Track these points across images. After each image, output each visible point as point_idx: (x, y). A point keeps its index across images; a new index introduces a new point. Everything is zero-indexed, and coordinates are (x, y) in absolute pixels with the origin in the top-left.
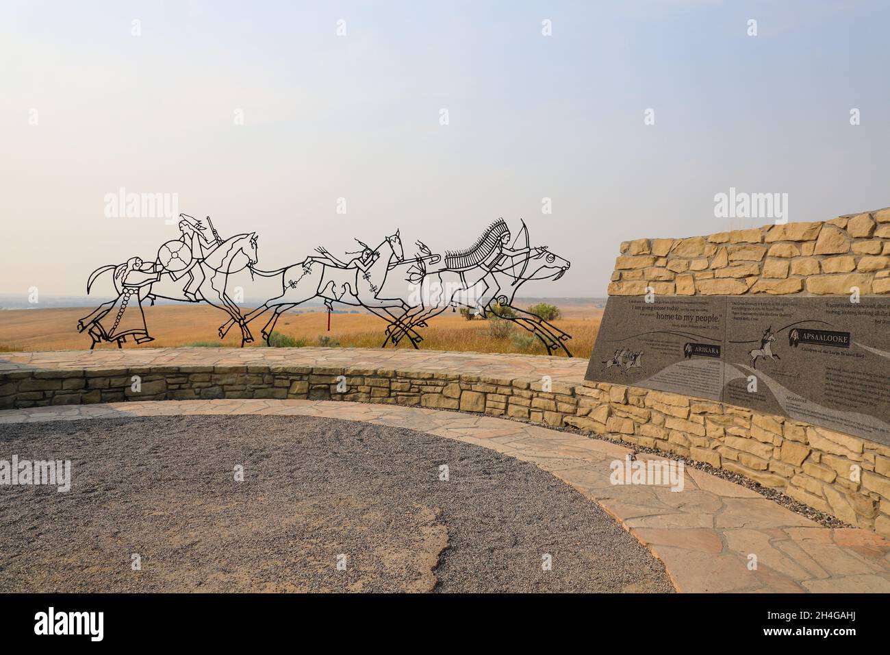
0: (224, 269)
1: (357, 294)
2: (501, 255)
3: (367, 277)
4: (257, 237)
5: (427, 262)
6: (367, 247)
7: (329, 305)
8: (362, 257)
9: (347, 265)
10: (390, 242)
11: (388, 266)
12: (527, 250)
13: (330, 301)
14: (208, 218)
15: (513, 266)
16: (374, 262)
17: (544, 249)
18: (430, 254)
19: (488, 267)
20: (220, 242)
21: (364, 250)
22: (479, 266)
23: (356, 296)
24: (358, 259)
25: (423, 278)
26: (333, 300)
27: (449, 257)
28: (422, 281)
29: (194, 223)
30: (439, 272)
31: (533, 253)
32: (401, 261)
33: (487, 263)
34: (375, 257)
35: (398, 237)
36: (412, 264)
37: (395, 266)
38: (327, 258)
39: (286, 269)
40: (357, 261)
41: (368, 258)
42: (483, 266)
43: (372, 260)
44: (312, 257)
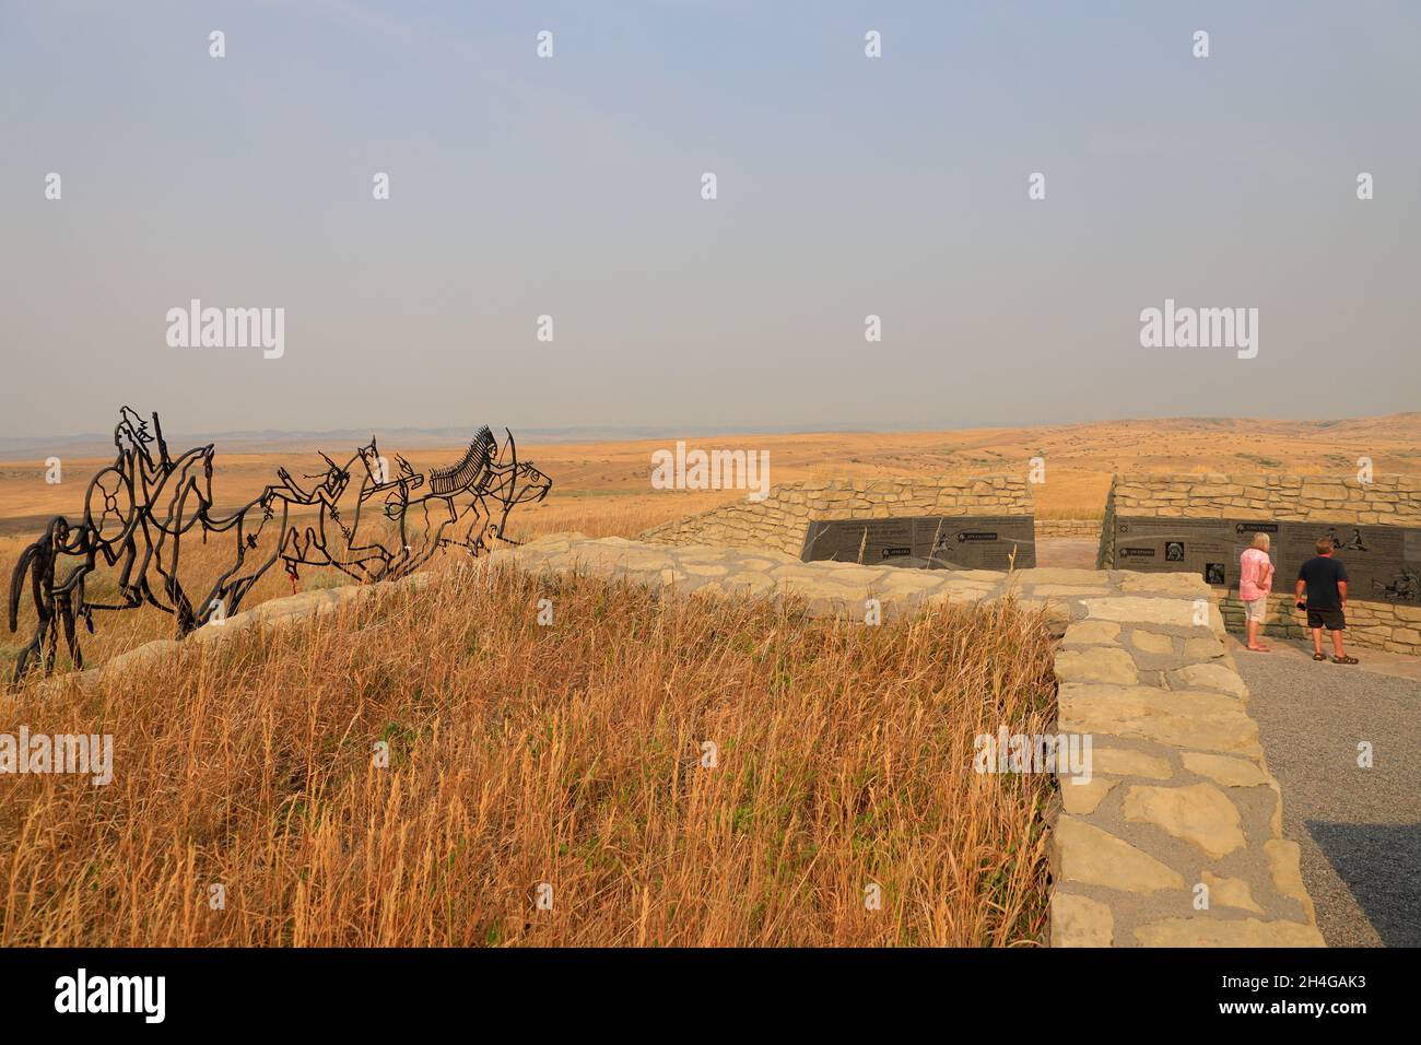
0: (172, 527)
1: (325, 546)
2: (489, 474)
3: (335, 516)
4: (213, 454)
5: (410, 485)
6: (333, 465)
7: (291, 569)
8: (327, 482)
9: (311, 497)
10: (364, 457)
11: (361, 495)
12: (513, 466)
13: (293, 563)
14: (155, 416)
15: (501, 487)
16: (343, 489)
17: (528, 466)
18: (413, 475)
19: (476, 489)
20: (168, 468)
21: (331, 471)
22: (467, 488)
23: (323, 549)
24: (322, 486)
25: (404, 510)
26: (296, 561)
27: (436, 477)
28: (402, 516)
29: (136, 425)
30: (424, 500)
31: (519, 470)
32: (379, 487)
33: (476, 483)
34: (345, 481)
35: (374, 449)
36: (388, 492)
37: (371, 494)
38: (287, 487)
39: (241, 514)
40: (321, 489)
41: (335, 483)
42: (471, 488)
43: (340, 486)
44: (272, 488)
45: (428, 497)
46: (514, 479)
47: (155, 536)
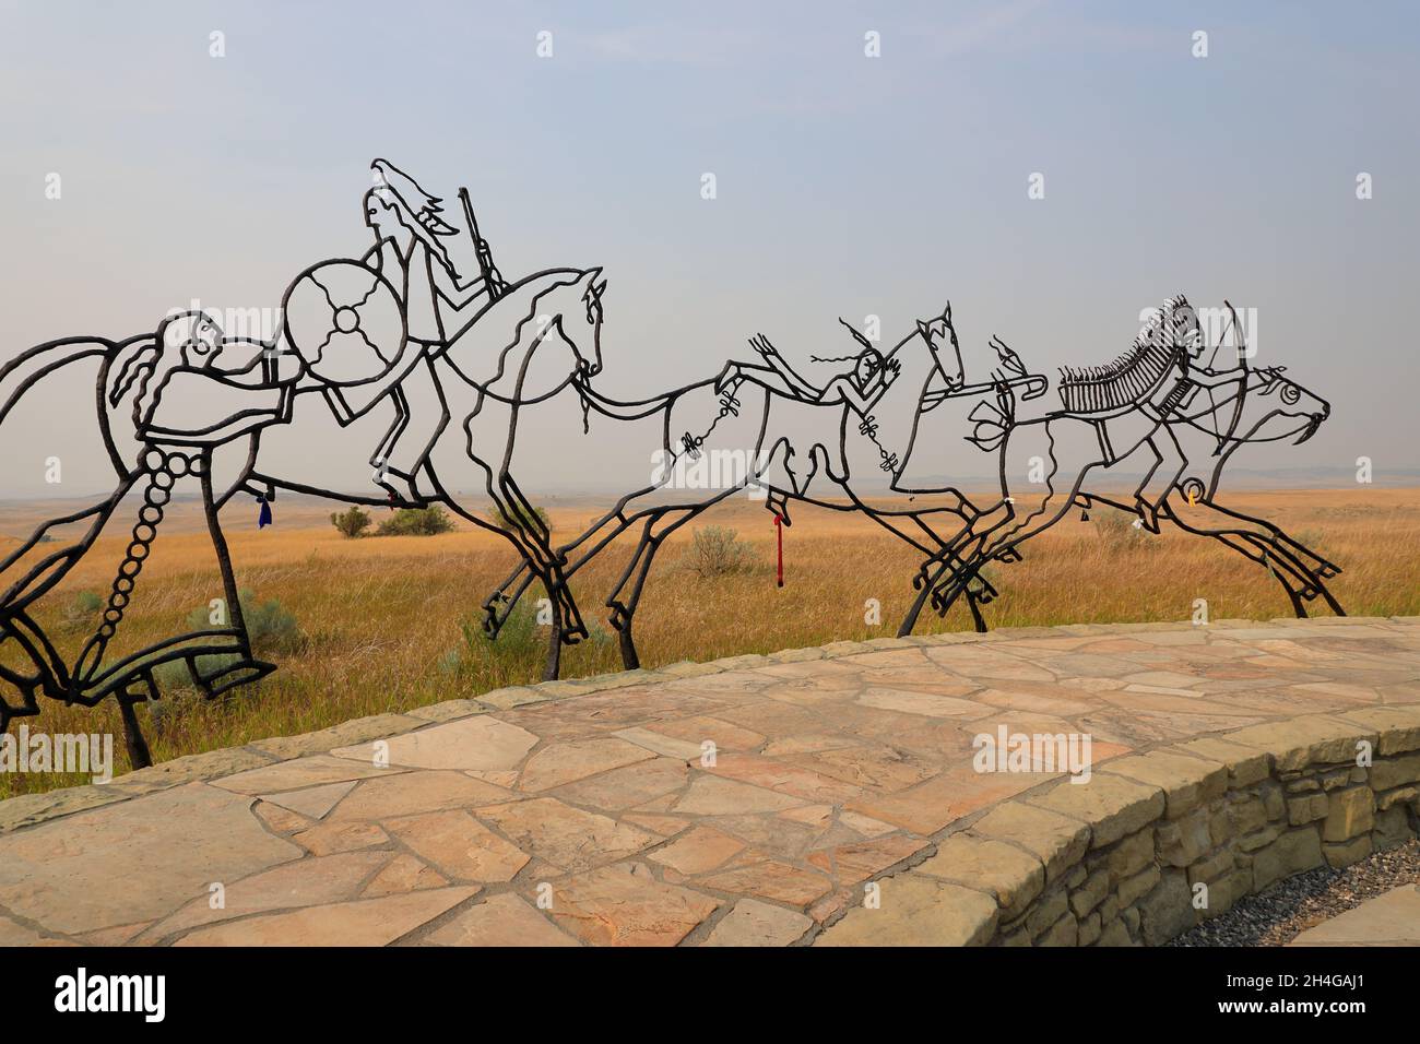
0: (506, 388)
1: (847, 478)
2: (1184, 385)
3: (870, 430)
4: (603, 285)
5: (1019, 391)
6: (868, 344)
7: (779, 509)
8: (855, 373)
9: (822, 393)
10: (927, 337)
11: (922, 401)
12: (1241, 374)
13: (780, 498)
14: (464, 194)
15: (1213, 410)
16: (886, 387)
17: (1275, 374)
18: (1025, 375)
19: (1157, 409)
20: (496, 289)
21: (863, 354)
22: (1138, 407)
23: (843, 482)
24: (847, 377)
25: (1007, 433)
26: (787, 495)
27: (1070, 382)
28: (1004, 443)
29: (417, 202)
30: (1047, 421)
31: (1253, 380)
32: (954, 389)
33: (1157, 400)
34: (889, 375)
35: (949, 324)
36: (978, 398)
37: (940, 400)
38: (773, 369)
39: (673, 396)
40: (843, 383)
41: (870, 376)
42: (1146, 407)
43: (881, 382)
44: (739, 365)
45: (1056, 415)
46: (1241, 396)
47: (462, 399)
